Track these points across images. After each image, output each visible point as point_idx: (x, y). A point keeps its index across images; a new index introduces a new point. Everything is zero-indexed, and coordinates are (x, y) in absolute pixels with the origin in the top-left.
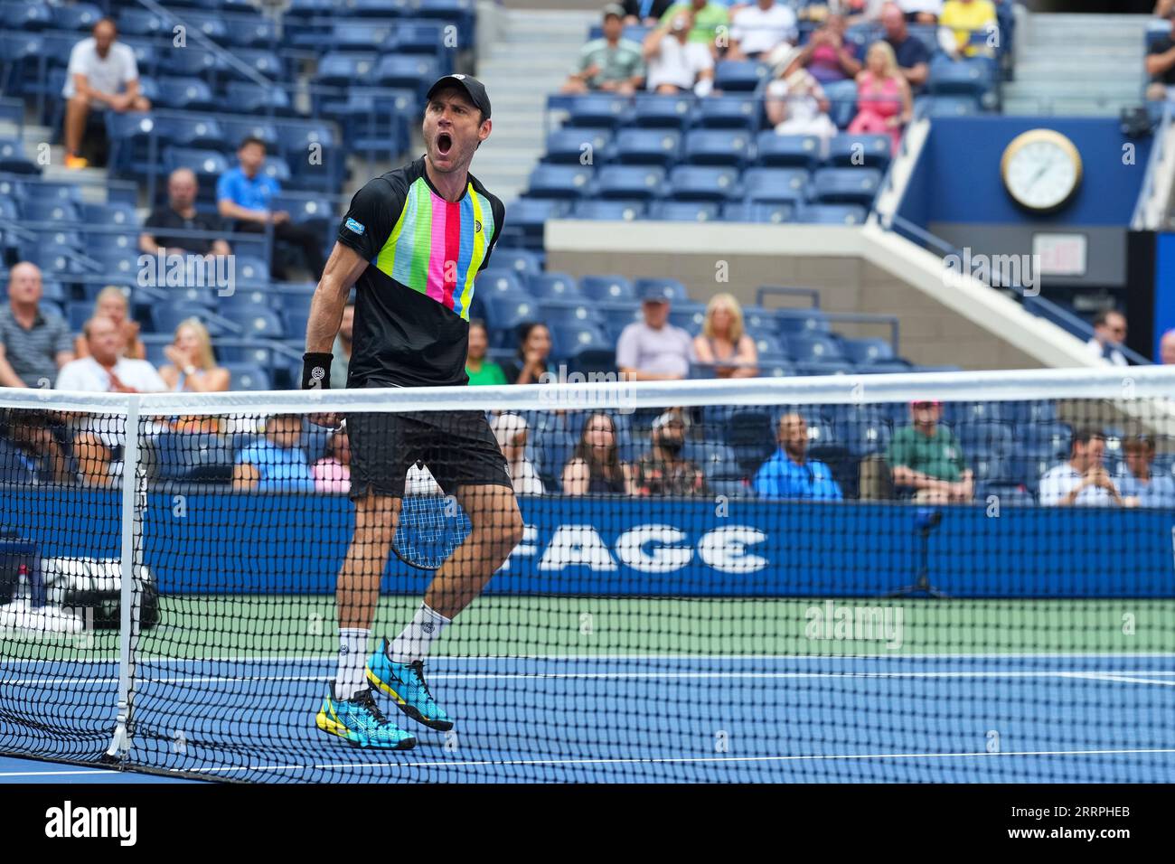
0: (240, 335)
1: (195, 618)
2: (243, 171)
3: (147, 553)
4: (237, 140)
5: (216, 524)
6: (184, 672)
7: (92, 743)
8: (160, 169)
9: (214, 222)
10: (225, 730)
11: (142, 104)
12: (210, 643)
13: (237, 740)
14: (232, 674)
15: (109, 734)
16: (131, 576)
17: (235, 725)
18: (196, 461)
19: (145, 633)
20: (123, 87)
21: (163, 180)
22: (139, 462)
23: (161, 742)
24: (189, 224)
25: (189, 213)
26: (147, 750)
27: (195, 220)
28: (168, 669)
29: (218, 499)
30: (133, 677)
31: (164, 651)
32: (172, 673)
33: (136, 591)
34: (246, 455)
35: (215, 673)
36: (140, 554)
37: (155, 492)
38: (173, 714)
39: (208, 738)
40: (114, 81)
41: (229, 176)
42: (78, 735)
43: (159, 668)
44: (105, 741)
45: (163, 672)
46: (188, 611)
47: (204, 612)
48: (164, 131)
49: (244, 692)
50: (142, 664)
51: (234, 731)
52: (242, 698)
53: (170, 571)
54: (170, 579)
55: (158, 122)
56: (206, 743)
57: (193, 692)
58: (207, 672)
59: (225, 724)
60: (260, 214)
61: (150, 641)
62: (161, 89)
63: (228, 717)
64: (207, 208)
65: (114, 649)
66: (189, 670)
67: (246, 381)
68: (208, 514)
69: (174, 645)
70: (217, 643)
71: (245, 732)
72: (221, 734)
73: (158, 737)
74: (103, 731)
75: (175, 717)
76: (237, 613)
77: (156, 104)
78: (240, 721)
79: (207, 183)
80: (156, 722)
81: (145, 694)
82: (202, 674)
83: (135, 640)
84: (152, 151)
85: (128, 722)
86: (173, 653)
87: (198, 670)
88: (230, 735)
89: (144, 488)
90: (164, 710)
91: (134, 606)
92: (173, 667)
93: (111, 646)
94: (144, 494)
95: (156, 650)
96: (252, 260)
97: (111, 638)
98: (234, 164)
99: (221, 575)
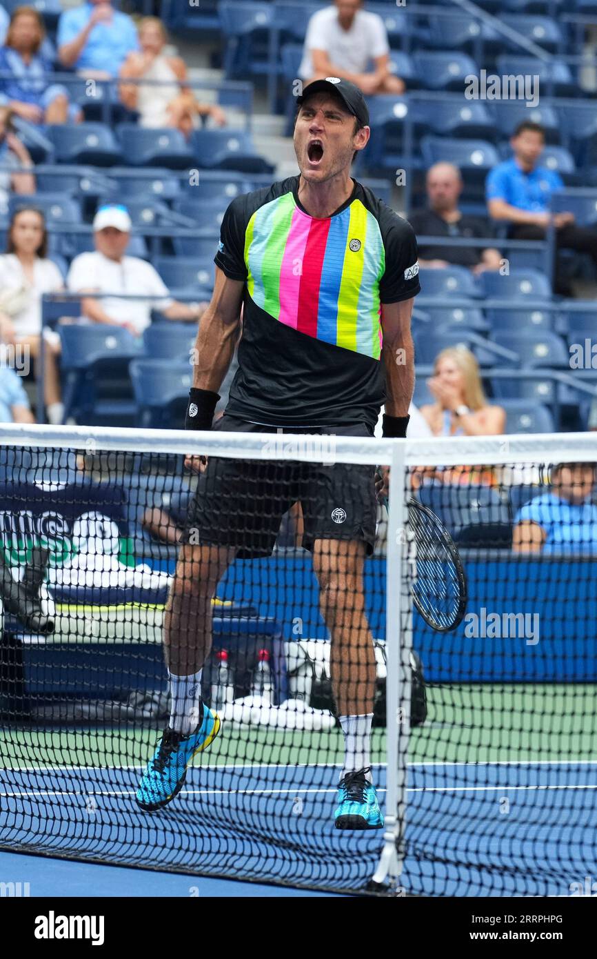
0: (518, 365)
1: (477, 713)
2: (518, 164)
3: (419, 634)
4: (509, 127)
5: (500, 597)
6: (465, 780)
7: (354, 866)
8: (417, 163)
9: (483, 226)
10: (517, 852)
11: (395, 84)
12: (495, 743)
13: (531, 863)
14: (523, 780)
15: (375, 856)
16: (398, 662)
17: (528, 845)
18: (466, 522)
19: (417, 731)
20: (371, 65)
21: (419, 177)
22: (406, 523)
23: (439, 866)
24: (454, 231)
25: (453, 216)
26: (421, 875)
27: (460, 225)
28: (445, 776)
29: (502, 567)
30: (403, 786)
31: (441, 754)
32: (450, 781)
33: (405, 681)
34: (525, 512)
35: (503, 780)
36: (409, 636)
37: (426, 559)
38: (453, 831)
39: (495, 860)
40: (359, 57)
41: (501, 170)
42: (337, 857)
43: (435, 775)
44: (370, 865)
45: (440, 780)
46: (468, 704)
47: (488, 705)
48: (420, 117)
49: (539, 803)
50: (414, 770)
51: (528, 852)
52: (536, 812)
53: (445, 656)
54: (446, 665)
55: (413, 106)
56: (493, 866)
57: (477, 804)
58: (493, 779)
59: (516, 844)
60: (540, 216)
61: (423, 741)
62: (415, 66)
63: (520, 835)
64: (474, 209)
65: (380, 751)
66: (471, 777)
67: (525, 421)
68: (491, 585)
69: (452, 747)
70: (505, 744)
71: (540, 853)
72: (511, 856)
73: (435, 859)
74: (368, 852)
75: (455, 835)
76: (528, 707)
77: (411, 84)
78: (535, 840)
79: (474, 180)
80: (432, 841)
81: (419, 807)
82: (476, 782)
83: (405, 740)
84: (408, 142)
85: (398, 841)
86: (451, 756)
87: (482, 778)
88: (522, 857)
89: (413, 554)
90: (441, 826)
91: (402, 699)
92: (451, 773)
93: (376, 748)
94: (412, 561)
95: (430, 753)
96: (529, 273)
97: (376, 738)
98: (506, 156)
99: (508, 659)
